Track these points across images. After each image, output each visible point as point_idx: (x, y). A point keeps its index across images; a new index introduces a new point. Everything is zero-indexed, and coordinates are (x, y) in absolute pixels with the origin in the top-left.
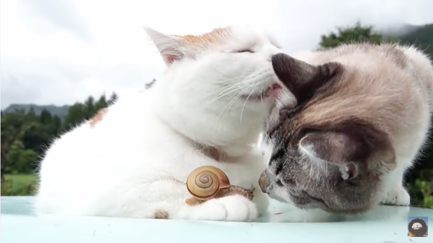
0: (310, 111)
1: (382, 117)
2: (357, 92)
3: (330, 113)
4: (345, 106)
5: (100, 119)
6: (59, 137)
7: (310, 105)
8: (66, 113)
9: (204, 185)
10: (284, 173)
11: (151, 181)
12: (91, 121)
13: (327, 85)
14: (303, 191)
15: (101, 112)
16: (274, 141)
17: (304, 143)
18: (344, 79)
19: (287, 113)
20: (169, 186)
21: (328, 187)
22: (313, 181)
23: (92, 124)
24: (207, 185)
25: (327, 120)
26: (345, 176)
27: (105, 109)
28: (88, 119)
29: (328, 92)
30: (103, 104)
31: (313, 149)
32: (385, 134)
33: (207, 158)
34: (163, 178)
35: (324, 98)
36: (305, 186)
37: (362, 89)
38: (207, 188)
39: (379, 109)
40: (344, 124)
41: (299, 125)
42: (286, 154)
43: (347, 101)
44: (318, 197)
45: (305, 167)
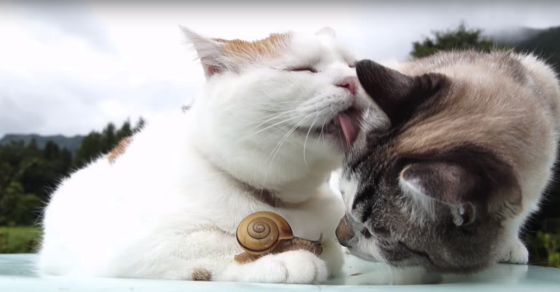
0: (409, 135)
1: (504, 144)
2: (470, 110)
3: (437, 138)
4: (457, 128)
5: (122, 151)
6: (68, 176)
7: (410, 126)
8: (79, 146)
9: (258, 235)
10: (373, 219)
11: (189, 232)
12: (110, 154)
13: (431, 101)
14: (400, 243)
15: (123, 142)
16: (359, 176)
17: (408, 176)
18: (452, 93)
19: (377, 138)
20: (212, 238)
21: (434, 236)
22: (415, 228)
23: (111, 160)
24: (261, 235)
25: (433, 147)
26: (459, 222)
27: (129, 138)
28: (105, 152)
29: (433, 109)
30: (127, 132)
31: (420, 183)
32: (508, 166)
33: (259, 202)
34: (204, 228)
35: (427, 117)
36: (403, 236)
37: (476, 107)
38: (262, 238)
39: (500, 133)
40: (456, 151)
41: (395, 154)
42: (377, 192)
43: (459, 122)
44: (422, 249)
45: (404, 209)
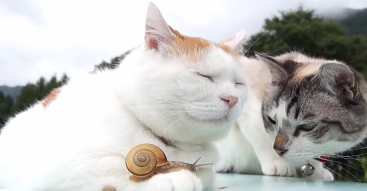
6: (14, 116)
9: (141, 164)
12: (43, 101)
15: (53, 92)
24: (144, 164)
34: (112, 154)
38: (144, 166)
